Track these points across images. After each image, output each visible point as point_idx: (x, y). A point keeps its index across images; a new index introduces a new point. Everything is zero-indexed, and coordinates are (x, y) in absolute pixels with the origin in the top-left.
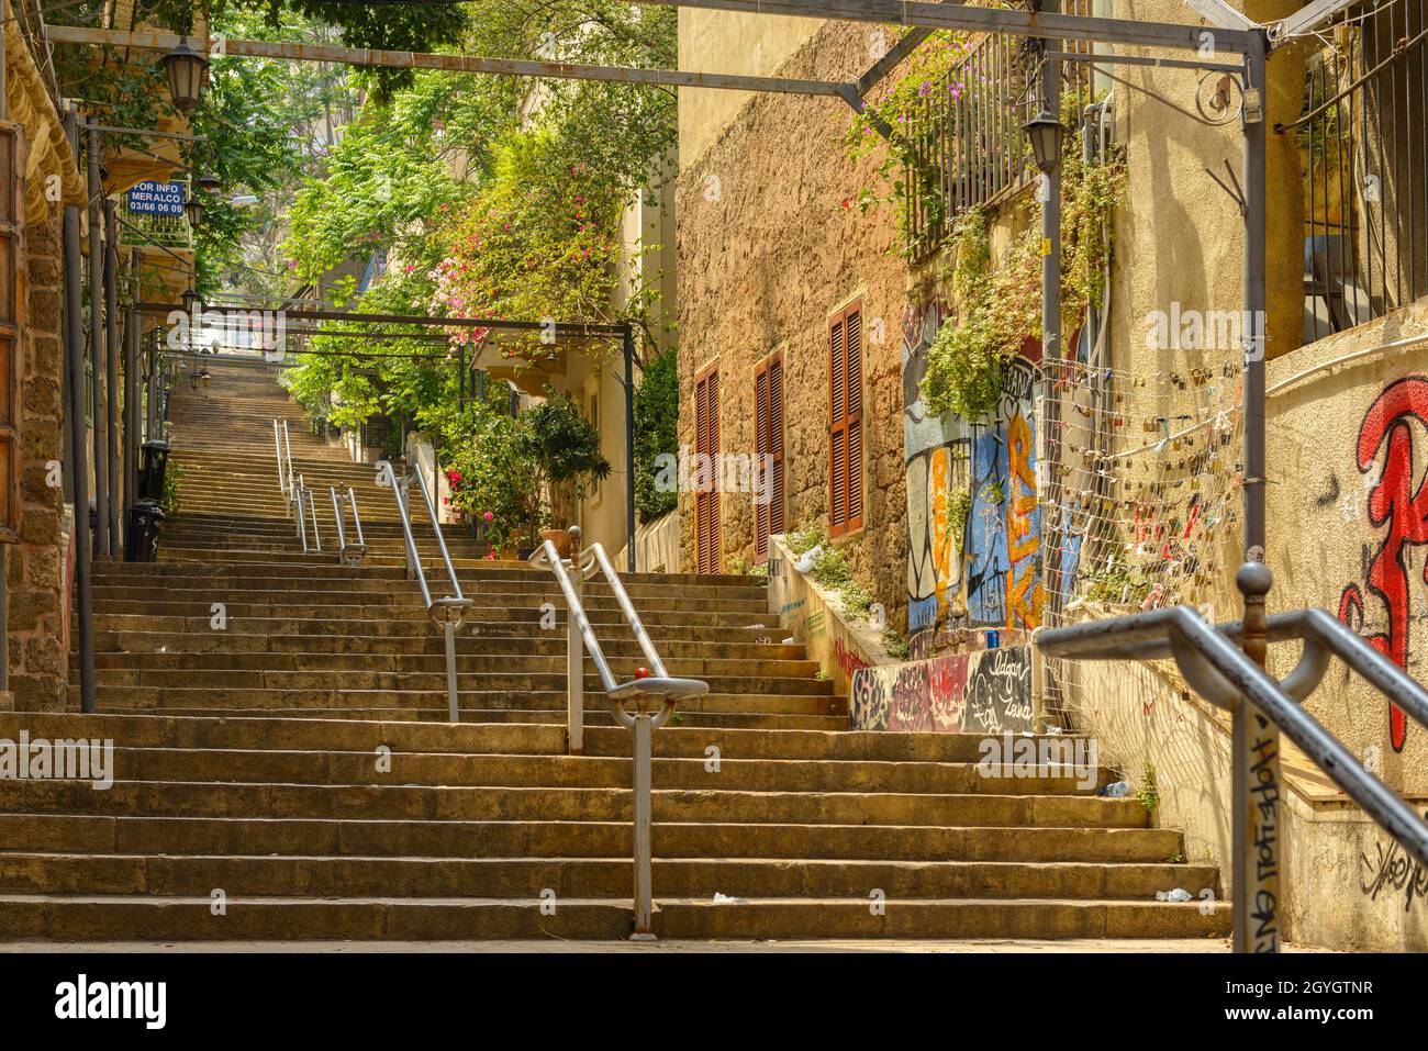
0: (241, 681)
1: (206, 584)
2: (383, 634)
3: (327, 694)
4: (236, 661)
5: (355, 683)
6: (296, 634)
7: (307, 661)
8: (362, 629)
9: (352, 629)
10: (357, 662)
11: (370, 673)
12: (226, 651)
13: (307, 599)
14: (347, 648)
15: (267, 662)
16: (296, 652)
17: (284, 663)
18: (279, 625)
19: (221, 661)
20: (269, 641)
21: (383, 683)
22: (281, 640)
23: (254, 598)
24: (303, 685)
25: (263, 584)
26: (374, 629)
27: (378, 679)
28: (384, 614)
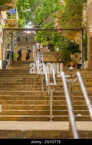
0: (12, 87)
1: (9, 72)
2: (35, 79)
3: (24, 89)
4: (12, 84)
5: (29, 87)
6: (22, 80)
7: (22, 84)
8: (32, 79)
9: (30, 79)
10: (30, 84)
11: (31, 85)
12: (10, 82)
13: (24, 74)
14: (29, 82)
15: (16, 84)
16: (21, 82)
17: (19, 84)
18: (19, 78)
19: (9, 84)
20: (17, 81)
21: (34, 87)
22: (19, 81)
23: (16, 74)
24: (21, 87)
25: (18, 72)
26: (33, 79)
27: (33, 86)
28: (35, 76)
